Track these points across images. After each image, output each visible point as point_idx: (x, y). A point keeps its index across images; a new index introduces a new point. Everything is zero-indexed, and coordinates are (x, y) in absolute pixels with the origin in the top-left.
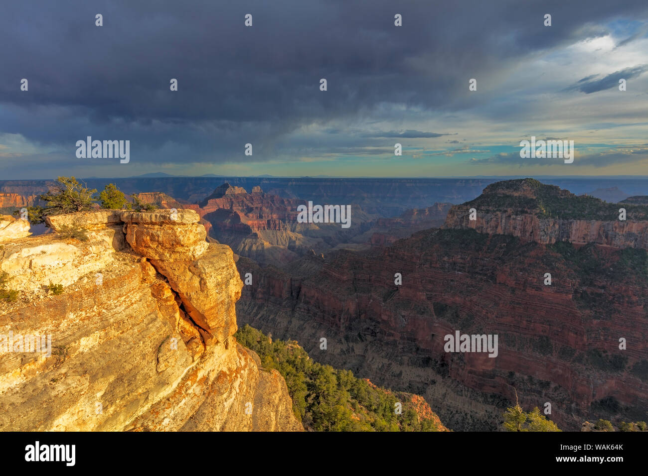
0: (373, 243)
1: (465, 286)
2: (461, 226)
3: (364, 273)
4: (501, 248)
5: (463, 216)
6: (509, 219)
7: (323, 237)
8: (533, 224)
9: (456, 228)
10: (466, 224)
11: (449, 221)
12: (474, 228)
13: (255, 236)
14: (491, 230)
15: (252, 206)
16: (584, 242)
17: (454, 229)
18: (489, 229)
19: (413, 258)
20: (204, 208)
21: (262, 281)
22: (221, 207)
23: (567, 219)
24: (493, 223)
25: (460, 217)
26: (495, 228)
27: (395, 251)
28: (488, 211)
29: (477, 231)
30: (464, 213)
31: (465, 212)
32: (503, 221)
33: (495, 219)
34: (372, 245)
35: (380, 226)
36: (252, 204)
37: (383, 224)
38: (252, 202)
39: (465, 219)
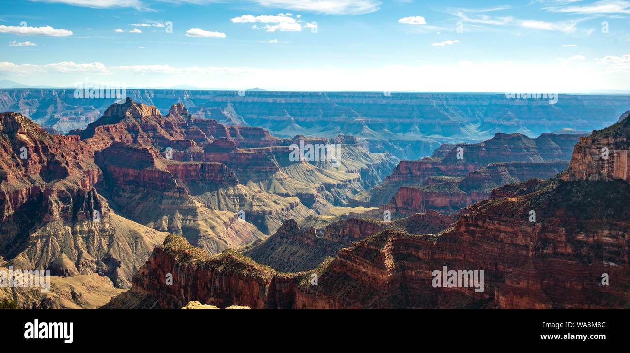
0: (400, 205)
3: (422, 268)
7: (299, 195)
11: (577, 165)
13: (180, 193)
15: (171, 139)
19: (517, 236)
20: (89, 140)
21: (217, 283)
22: (117, 140)
27: (480, 223)
34: (397, 208)
35: (403, 174)
36: (171, 135)
37: (408, 171)
38: (172, 132)
39: (606, 162)
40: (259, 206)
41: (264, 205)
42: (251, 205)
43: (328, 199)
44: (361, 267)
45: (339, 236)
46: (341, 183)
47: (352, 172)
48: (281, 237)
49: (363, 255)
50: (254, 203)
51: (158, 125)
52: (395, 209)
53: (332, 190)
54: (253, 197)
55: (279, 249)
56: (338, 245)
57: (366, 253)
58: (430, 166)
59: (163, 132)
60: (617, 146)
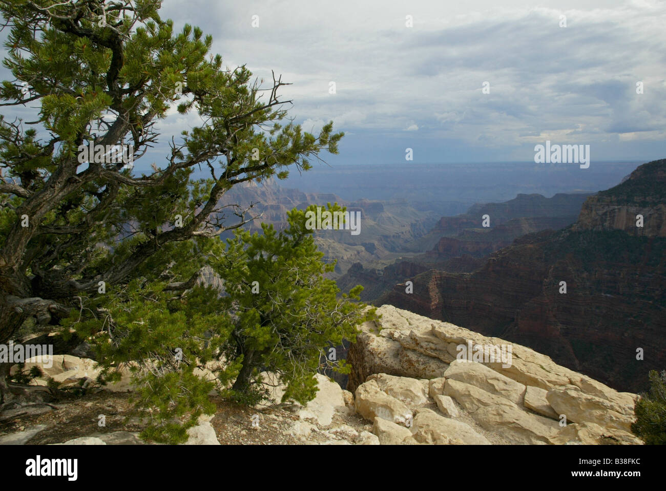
0: (441, 251)
1: (621, 315)
2: (603, 226)
5: (606, 212)
9: (594, 229)
10: (610, 224)
11: (584, 219)
12: (623, 228)
14: (650, 232)
15: (266, 204)
17: (592, 230)
18: (647, 230)
24: (652, 222)
25: (600, 212)
26: (656, 229)
28: (643, 204)
29: (628, 233)
30: (606, 208)
31: (608, 205)
35: (444, 227)
36: (266, 201)
37: (447, 225)
38: (266, 199)
39: (608, 216)
40: (334, 253)
41: (337, 252)
42: (327, 252)
43: (385, 246)
45: (395, 274)
46: (396, 235)
47: (404, 226)
48: (351, 277)
50: (330, 251)
51: (256, 194)
53: (389, 240)
54: (329, 246)
55: (350, 285)
58: (465, 220)
59: (259, 199)
60: (619, 203)
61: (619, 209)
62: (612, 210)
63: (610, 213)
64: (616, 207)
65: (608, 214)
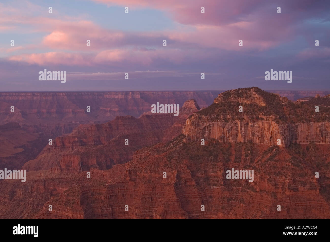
1: (226, 200)
4: (247, 156)
6: (248, 127)
8: (271, 130)
10: (208, 135)
12: (216, 138)
14: (232, 139)
16: (307, 142)
18: (230, 138)
23: (294, 123)
24: (233, 132)
25: (202, 127)
26: (235, 137)
28: (227, 121)
29: (220, 141)
31: (206, 122)
32: (243, 129)
33: (235, 127)
35: (59, 146)
37: (62, 144)
39: (207, 130)
44: (64, 212)
47: (18, 147)
49: (64, 204)
52: (60, 170)
56: (28, 199)
57: (66, 202)
60: (212, 120)
61: (213, 124)
62: (208, 126)
63: (208, 127)
64: (211, 123)
65: (206, 128)
